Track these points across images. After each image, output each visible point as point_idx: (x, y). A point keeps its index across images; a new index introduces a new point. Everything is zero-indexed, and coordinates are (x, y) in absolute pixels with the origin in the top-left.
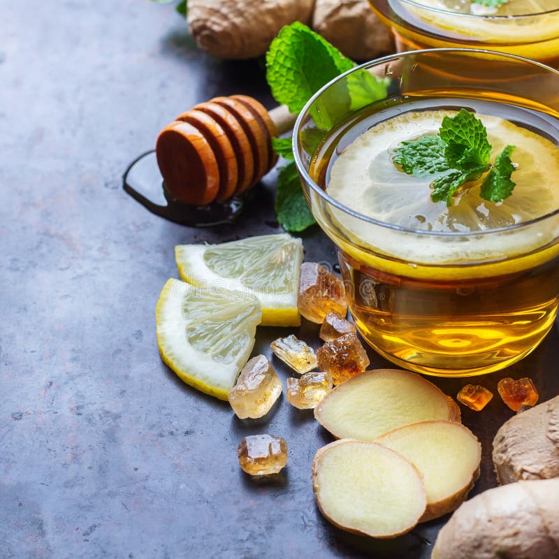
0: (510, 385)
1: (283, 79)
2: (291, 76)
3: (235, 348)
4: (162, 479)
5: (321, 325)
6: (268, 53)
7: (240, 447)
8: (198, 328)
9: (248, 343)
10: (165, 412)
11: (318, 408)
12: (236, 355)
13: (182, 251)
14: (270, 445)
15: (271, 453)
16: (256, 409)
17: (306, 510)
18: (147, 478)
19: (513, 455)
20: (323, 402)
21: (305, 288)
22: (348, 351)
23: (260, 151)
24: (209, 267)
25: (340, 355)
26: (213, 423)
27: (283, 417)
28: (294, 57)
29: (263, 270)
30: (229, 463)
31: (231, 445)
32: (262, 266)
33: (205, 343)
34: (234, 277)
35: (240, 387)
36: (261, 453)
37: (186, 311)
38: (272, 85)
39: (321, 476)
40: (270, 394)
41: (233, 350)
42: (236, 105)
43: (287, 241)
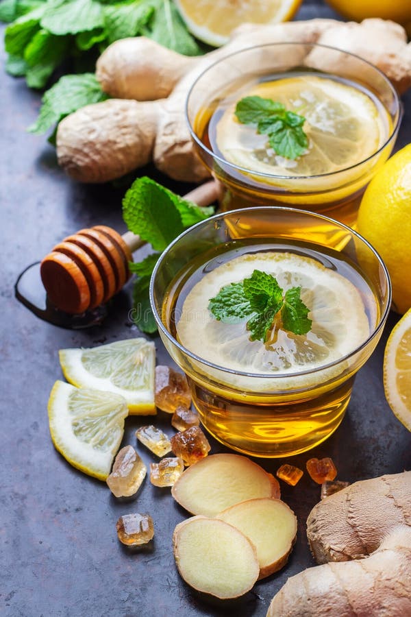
0: (315, 464)
1: (135, 218)
2: (142, 215)
3: (110, 439)
4: (61, 550)
5: (172, 414)
6: (124, 199)
7: (118, 524)
8: (80, 423)
9: (118, 435)
10: (59, 492)
11: (175, 487)
12: (111, 445)
13: (65, 355)
14: (141, 522)
15: (141, 529)
16: (128, 489)
17: (170, 574)
18: (49, 550)
19: (323, 535)
20: (178, 483)
21: (159, 389)
22: (194, 442)
23: (120, 271)
24: (86, 368)
25: (189, 444)
26: (96, 501)
27: (148, 493)
28: (143, 201)
29: (126, 371)
30: (110, 535)
31: (111, 519)
32: (126, 367)
33: (86, 435)
34: (106, 377)
35: (115, 474)
36: (134, 530)
37: (71, 408)
38: (127, 222)
39: (180, 548)
40: (138, 477)
41: (108, 441)
42: (100, 237)
43: (144, 344)
